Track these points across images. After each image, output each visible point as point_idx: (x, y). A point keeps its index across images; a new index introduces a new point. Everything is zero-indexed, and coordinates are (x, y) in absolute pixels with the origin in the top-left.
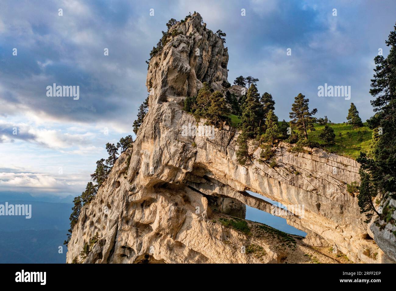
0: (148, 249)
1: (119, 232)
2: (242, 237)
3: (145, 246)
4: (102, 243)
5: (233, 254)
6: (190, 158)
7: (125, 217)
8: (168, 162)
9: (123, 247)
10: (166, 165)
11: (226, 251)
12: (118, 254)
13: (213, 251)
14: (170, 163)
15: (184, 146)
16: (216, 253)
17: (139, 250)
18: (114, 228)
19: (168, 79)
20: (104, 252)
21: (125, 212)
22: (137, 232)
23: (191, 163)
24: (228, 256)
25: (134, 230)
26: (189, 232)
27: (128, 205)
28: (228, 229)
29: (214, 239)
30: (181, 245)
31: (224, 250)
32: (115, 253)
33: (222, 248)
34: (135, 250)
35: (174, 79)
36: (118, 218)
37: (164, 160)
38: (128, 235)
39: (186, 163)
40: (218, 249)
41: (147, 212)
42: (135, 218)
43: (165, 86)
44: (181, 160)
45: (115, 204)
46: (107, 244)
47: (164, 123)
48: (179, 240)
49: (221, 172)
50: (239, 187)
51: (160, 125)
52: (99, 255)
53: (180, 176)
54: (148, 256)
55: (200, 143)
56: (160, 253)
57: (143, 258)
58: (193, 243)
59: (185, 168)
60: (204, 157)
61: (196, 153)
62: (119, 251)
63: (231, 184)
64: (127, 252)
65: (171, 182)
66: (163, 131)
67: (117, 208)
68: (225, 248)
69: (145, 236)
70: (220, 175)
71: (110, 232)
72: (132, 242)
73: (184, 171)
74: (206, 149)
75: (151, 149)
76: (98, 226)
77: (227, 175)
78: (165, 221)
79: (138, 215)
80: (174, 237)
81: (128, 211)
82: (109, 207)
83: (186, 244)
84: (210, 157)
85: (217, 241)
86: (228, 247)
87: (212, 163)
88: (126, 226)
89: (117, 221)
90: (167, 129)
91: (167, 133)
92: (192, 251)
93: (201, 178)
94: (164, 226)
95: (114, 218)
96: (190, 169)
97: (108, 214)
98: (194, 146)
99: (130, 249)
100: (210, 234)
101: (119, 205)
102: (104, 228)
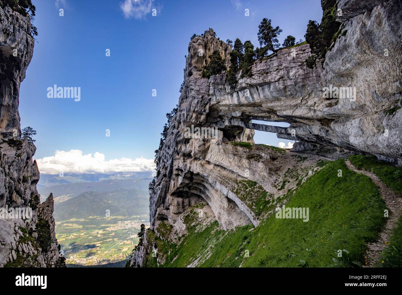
0: (190, 168)
1: (174, 161)
2: (245, 151)
3: (188, 166)
4: (166, 169)
5: (240, 161)
6: (207, 104)
7: (177, 151)
8: (194, 110)
9: (176, 169)
10: (194, 111)
11: (235, 160)
12: (175, 174)
13: (227, 161)
14: (196, 110)
15: (202, 97)
17: (185, 170)
18: (172, 159)
19: (192, 62)
20: (167, 174)
21: (176, 148)
22: (184, 159)
23: (208, 107)
25: (182, 158)
26: (212, 153)
27: (177, 143)
28: (236, 147)
29: (227, 154)
30: (209, 162)
31: (234, 159)
32: (173, 174)
33: (233, 158)
34: (184, 170)
35: (195, 61)
36: (173, 152)
37: (192, 109)
38: (179, 161)
39: (205, 107)
40: (230, 160)
41: (188, 145)
42: (182, 151)
43: (191, 67)
44: (202, 106)
45: (171, 145)
46: (168, 169)
47: (191, 87)
48: (207, 159)
49: (225, 105)
50: (238, 114)
51: (189, 89)
52: (165, 176)
53: (203, 117)
54: (192, 173)
55: (211, 92)
56: (196, 169)
57: (189, 175)
58: (215, 159)
59: (205, 111)
60: (215, 100)
61: (210, 100)
62: (175, 172)
63: (234, 114)
64: (180, 173)
65: (198, 122)
66: (191, 92)
67: (172, 147)
68: (234, 158)
69: (188, 161)
70: (226, 110)
71: (170, 162)
72: (181, 165)
73: (205, 113)
74: (215, 95)
75: (185, 105)
76: (165, 160)
77: (229, 106)
78: (197, 148)
79: (183, 149)
80: (204, 158)
81: (177, 146)
82: (169, 148)
83: (211, 161)
84: (218, 98)
85: (229, 155)
86: (236, 157)
87: (220, 102)
88: (177, 157)
89: (173, 154)
90: (193, 89)
91: (193, 92)
92: (215, 165)
93: (217, 118)
94: (197, 152)
95: (171, 153)
96: (207, 111)
97: (169, 152)
98: (209, 95)
99: (182, 171)
100: (225, 151)
101: (173, 145)
102: (168, 161)
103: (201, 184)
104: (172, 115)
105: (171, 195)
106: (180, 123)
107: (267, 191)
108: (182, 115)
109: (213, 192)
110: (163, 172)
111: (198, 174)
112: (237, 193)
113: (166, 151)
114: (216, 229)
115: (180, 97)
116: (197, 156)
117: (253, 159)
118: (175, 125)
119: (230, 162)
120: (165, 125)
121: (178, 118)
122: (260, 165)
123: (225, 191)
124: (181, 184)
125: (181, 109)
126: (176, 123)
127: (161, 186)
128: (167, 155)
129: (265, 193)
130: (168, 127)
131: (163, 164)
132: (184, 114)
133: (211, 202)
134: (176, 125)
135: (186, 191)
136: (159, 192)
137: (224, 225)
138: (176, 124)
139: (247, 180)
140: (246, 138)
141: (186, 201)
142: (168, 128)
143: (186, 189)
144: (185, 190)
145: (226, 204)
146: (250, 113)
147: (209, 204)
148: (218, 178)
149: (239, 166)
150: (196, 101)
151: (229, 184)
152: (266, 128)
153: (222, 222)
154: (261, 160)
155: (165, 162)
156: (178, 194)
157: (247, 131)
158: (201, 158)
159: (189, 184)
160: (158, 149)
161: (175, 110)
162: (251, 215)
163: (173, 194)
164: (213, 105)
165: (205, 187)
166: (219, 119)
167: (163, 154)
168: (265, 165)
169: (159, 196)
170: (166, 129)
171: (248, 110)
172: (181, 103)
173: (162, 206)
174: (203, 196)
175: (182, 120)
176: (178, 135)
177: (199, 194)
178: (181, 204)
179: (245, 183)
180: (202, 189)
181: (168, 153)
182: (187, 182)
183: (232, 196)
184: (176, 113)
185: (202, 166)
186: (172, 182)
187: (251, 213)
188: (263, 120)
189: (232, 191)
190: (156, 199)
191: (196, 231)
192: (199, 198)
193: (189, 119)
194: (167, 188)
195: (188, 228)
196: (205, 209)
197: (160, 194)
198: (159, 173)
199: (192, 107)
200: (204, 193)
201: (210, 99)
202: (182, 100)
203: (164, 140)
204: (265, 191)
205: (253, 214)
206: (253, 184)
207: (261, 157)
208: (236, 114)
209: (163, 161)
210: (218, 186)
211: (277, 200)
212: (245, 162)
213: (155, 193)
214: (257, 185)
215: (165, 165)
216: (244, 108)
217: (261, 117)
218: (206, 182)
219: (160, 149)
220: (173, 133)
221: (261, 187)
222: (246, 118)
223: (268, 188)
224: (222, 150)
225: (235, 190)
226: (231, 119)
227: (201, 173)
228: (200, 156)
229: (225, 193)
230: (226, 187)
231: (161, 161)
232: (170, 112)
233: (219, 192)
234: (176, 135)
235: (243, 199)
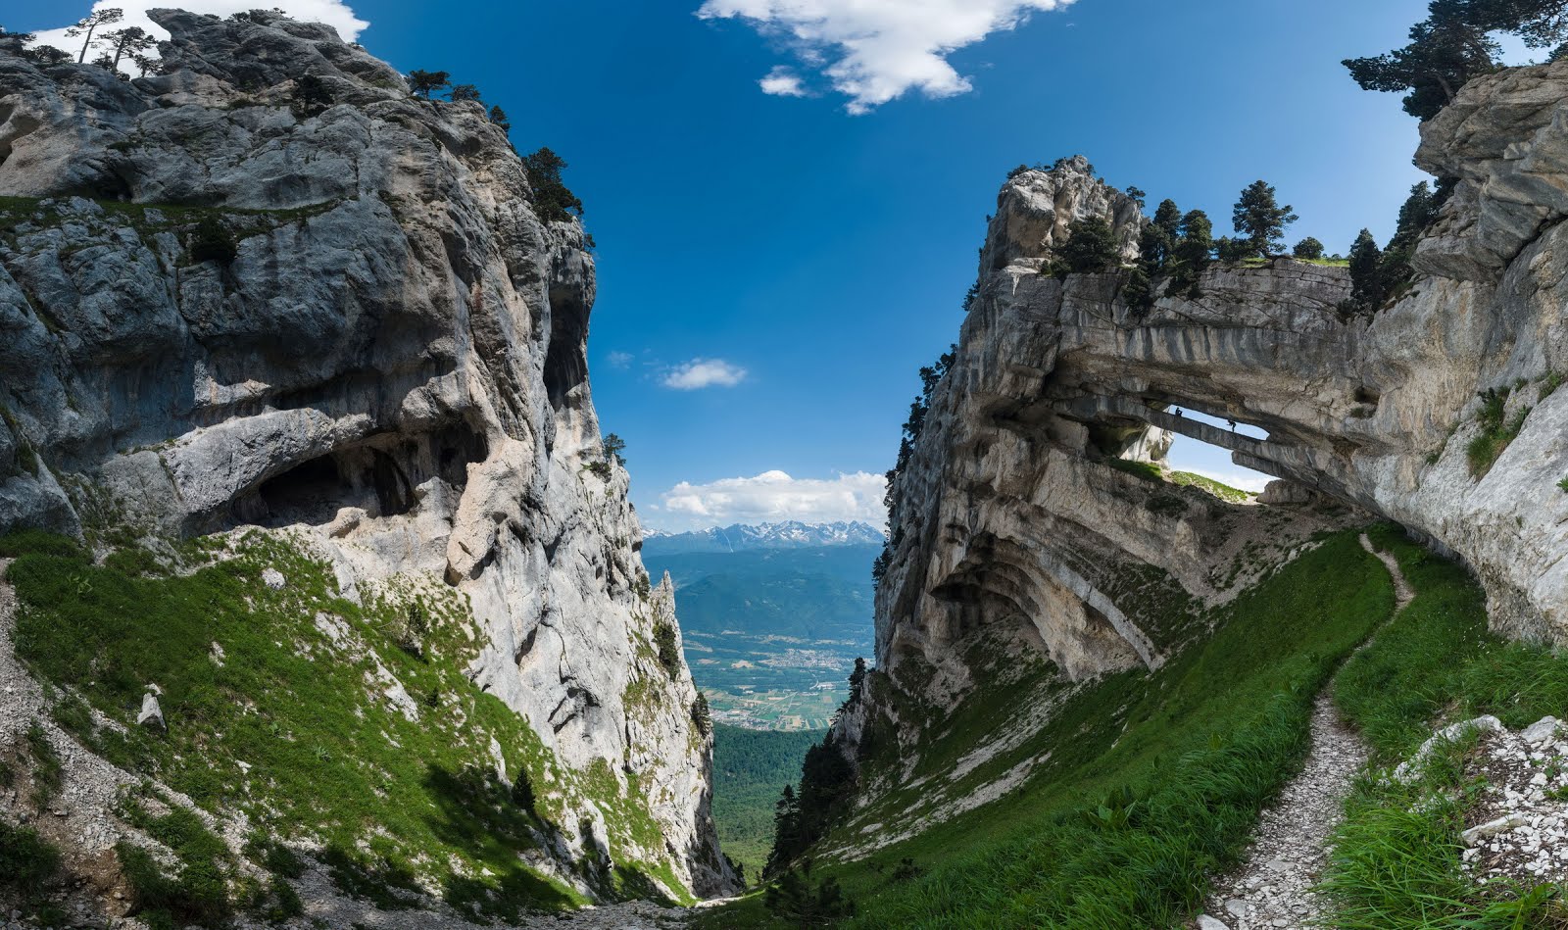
0: (987, 523)
1: (942, 502)
3: (983, 516)
4: (919, 524)
5: (1128, 513)
6: (1047, 348)
7: (951, 475)
8: (1010, 361)
9: (952, 526)
10: (1007, 366)
11: (1116, 508)
12: (944, 537)
13: (1094, 511)
14: (1015, 360)
15: (1036, 329)
16: (1097, 515)
17: (972, 527)
18: (935, 496)
19: (1009, 233)
21: (948, 467)
22: (970, 500)
23: (1050, 356)
24: (1119, 517)
25: (964, 497)
26: (1054, 486)
27: (953, 453)
29: (1096, 492)
30: (1041, 512)
31: (1112, 507)
32: (939, 537)
33: (1109, 505)
34: (969, 528)
36: (940, 478)
37: (1001, 358)
38: (956, 504)
39: (1042, 357)
40: (1102, 507)
41: (984, 461)
42: (965, 476)
43: (1003, 244)
44: (1032, 352)
45: (935, 458)
46: (926, 524)
47: (1001, 297)
48: (1038, 502)
49: (1106, 357)
50: (1140, 386)
51: (995, 303)
52: (917, 541)
53: (1033, 385)
54: (990, 538)
55: (1066, 314)
56: (1005, 526)
57: (983, 544)
58: (1060, 504)
59: (1040, 366)
60: (1074, 339)
61: (1059, 338)
62: (943, 533)
63: (1127, 385)
64: (958, 534)
65: (1019, 397)
66: (1000, 310)
67: (938, 463)
68: (1114, 504)
69: (984, 506)
70: (1106, 370)
71: (929, 504)
72: (962, 515)
73: (1041, 373)
74: (1077, 324)
75: (979, 346)
76: (916, 500)
77: (1116, 360)
78: (1010, 468)
79: (970, 469)
80: (1028, 499)
81: (952, 464)
82: (927, 467)
83: (1050, 507)
84: (1085, 334)
85: (1101, 494)
86: (1119, 503)
87: (1089, 346)
88: (952, 491)
89: (938, 484)
90: (1007, 305)
91: (1007, 313)
92: (1059, 519)
93: (1075, 388)
94: (1009, 479)
95: (934, 479)
96: (1049, 366)
97: (927, 476)
98: (1057, 323)
99: (962, 529)
100: (1089, 482)
101: (939, 457)
102: (922, 502)
103: (1013, 568)
104: (939, 373)
105: (932, 594)
106: (964, 396)
107: (1190, 591)
108: (969, 374)
109: (1047, 591)
110: (909, 532)
111: (1009, 540)
112: (1112, 596)
113: (917, 473)
114: (1050, 677)
115: (965, 323)
116: (1010, 492)
117: (1164, 510)
118: (946, 400)
119: (1102, 514)
120: (915, 401)
121: (956, 382)
122: (1182, 527)
123: (1083, 588)
124: (961, 565)
125: (967, 357)
126: (951, 395)
127: (905, 569)
128: (921, 485)
129: (1184, 595)
130: (923, 405)
131: (910, 508)
132: (975, 373)
133: (1040, 618)
134: (950, 399)
135: (971, 585)
136: (900, 584)
137: (1071, 671)
138: (952, 398)
139: (1141, 563)
140: (1149, 453)
141: (973, 610)
142: (925, 410)
143: (972, 580)
144: (968, 582)
145: (1081, 622)
146: (1172, 387)
147: (1035, 620)
148: (1066, 554)
149: (1124, 527)
150: (1016, 337)
151: (1093, 571)
152: (1209, 435)
153: (1068, 665)
154: (1184, 514)
155: (914, 504)
156: (951, 590)
157: (1155, 433)
158: (1020, 498)
159: (981, 566)
160: (893, 466)
161: (948, 361)
162: (1144, 648)
163: (937, 592)
164: (1067, 352)
165: (1025, 579)
166: (1079, 393)
167: (910, 481)
168: (1195, 529)
169: (901, 594)
170: (918, 412)
171: (1169, 379)
172: (965, 341)
173: (909, 619)
174: (1018, 600)
175: (968, 388)
176: (954, 430)
177: (1006, 593)
178: (958, 617)
179: (1138, 572)
180: (1017, 582)
181: (925, 480)
182: (975, 560)
183: (1098, 600)
184: (948, 369)
185: (1023, 519)
186: (936, 560)
187: (1145, 643)
188: (1205, 412)
189: (1102, 590)
190: (893, 599)
191: (997, 683)
192: (1007, 604)
193: (991, 385)
194: (920, 573)
195: (974, 675)
196: (1023, 633)
197: (903, 589)
198: (899, 534)
199: (1002, 352)
200: (1022, 593)
201: (1061, 334)
202: (970, 332)
203: (912, 442)
204: (1184, 591)
205: (1150, 644)
206: (1155, 573)
207: (1186, 508)
208: (1134, 385)
209: (910, 502)
210: (1065, 575)
211: (1211, 612)
212: (1143, 516)
213: (889, 587)
214: (1168, 578)
215: (914, 513)
216: (1160, 374)
217: (1201, 402)
218: (1030, 564)
219: (901, 467)
220: (939, 424)
221: (1175, 583)
222: (1155, 397)
223: (1193, 586)
224: (1082, 480)
225: (1110, 588)
226: (1116, 395)
227: (1019, 538)
228: (1017, 493)
229: (1082, 594)
230: (1087, 578)
231: (905, 501)
232: (930, 364)
233: (1063, 590)
234: (950, 429)
235: (1127, 610)
